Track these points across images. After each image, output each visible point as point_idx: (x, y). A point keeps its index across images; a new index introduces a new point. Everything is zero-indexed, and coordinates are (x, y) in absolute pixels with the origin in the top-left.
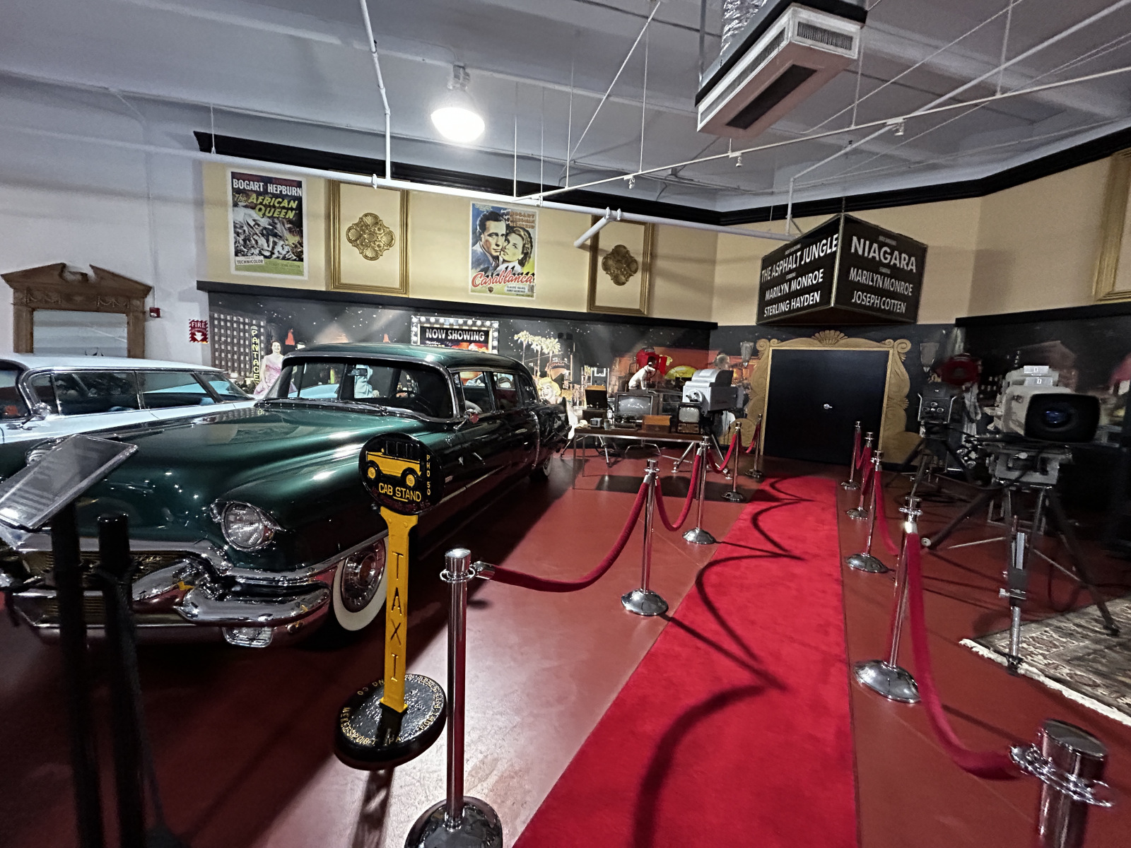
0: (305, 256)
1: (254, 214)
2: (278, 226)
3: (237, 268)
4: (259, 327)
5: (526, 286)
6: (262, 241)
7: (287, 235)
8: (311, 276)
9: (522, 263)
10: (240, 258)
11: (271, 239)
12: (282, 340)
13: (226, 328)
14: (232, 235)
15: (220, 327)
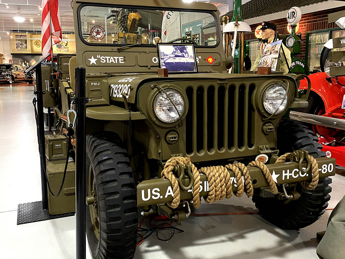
0: (27, 48)
1: (19, 41)
2: (23, 43)
3: (17, 50)
4: (20, 60)
5: (67, 50)
6: (20, 46)
7: (24, 44)
8: (28, 51)
9: (66, 46)
10: (17, 49)
11: (22, 45)
12: (24, 62)
13: (15, 60)
14: (16, 45)
15: (14, 60)
